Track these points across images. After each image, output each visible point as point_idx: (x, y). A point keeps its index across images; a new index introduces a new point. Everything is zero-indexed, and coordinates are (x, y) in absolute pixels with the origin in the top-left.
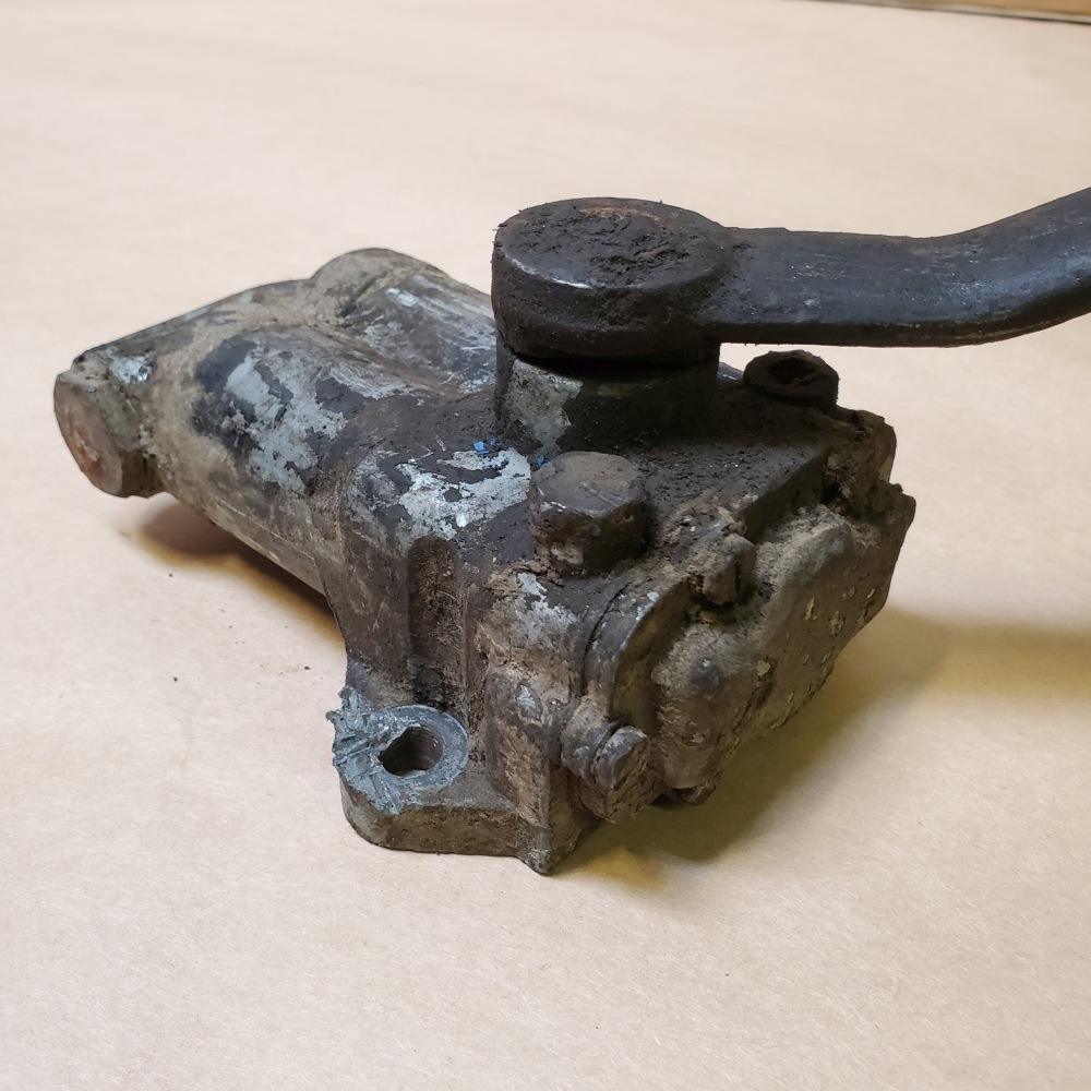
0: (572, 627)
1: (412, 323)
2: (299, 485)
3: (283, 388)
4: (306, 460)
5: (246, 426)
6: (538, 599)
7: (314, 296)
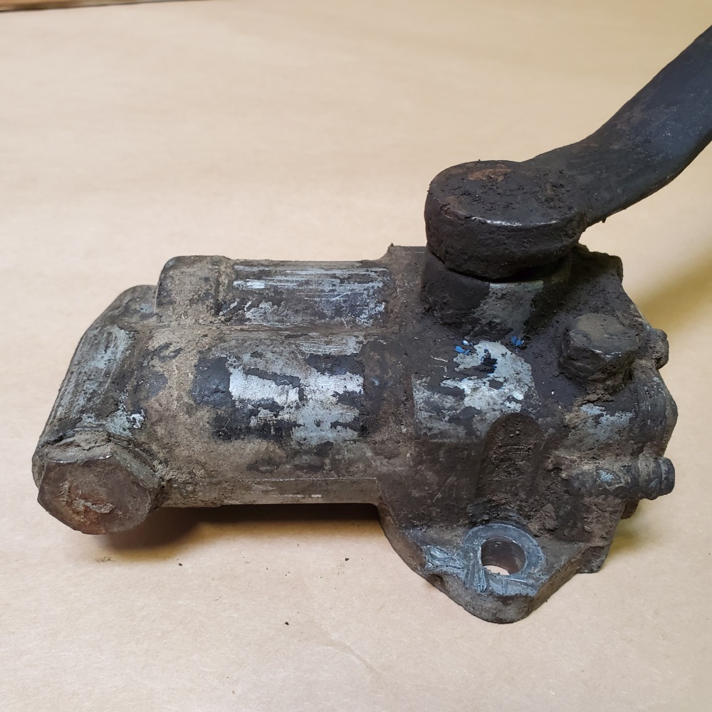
0: (631, 420)
1: (276, 297)
2: (351, 434)
3: (285, 376)
4: (350, 415)
5: (276, 416)
6: (602, 415)
7: (180, 310)
